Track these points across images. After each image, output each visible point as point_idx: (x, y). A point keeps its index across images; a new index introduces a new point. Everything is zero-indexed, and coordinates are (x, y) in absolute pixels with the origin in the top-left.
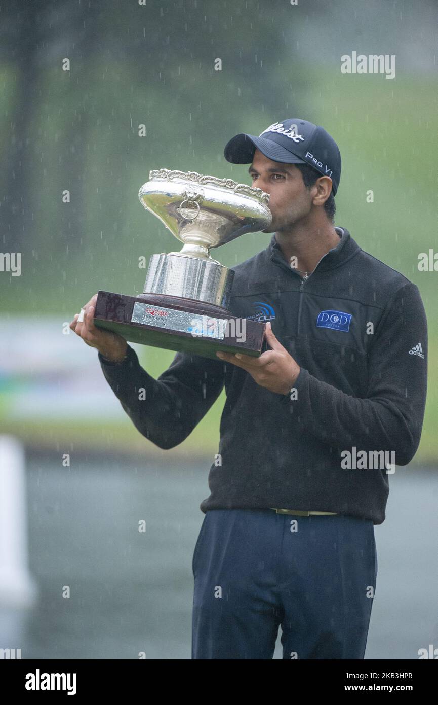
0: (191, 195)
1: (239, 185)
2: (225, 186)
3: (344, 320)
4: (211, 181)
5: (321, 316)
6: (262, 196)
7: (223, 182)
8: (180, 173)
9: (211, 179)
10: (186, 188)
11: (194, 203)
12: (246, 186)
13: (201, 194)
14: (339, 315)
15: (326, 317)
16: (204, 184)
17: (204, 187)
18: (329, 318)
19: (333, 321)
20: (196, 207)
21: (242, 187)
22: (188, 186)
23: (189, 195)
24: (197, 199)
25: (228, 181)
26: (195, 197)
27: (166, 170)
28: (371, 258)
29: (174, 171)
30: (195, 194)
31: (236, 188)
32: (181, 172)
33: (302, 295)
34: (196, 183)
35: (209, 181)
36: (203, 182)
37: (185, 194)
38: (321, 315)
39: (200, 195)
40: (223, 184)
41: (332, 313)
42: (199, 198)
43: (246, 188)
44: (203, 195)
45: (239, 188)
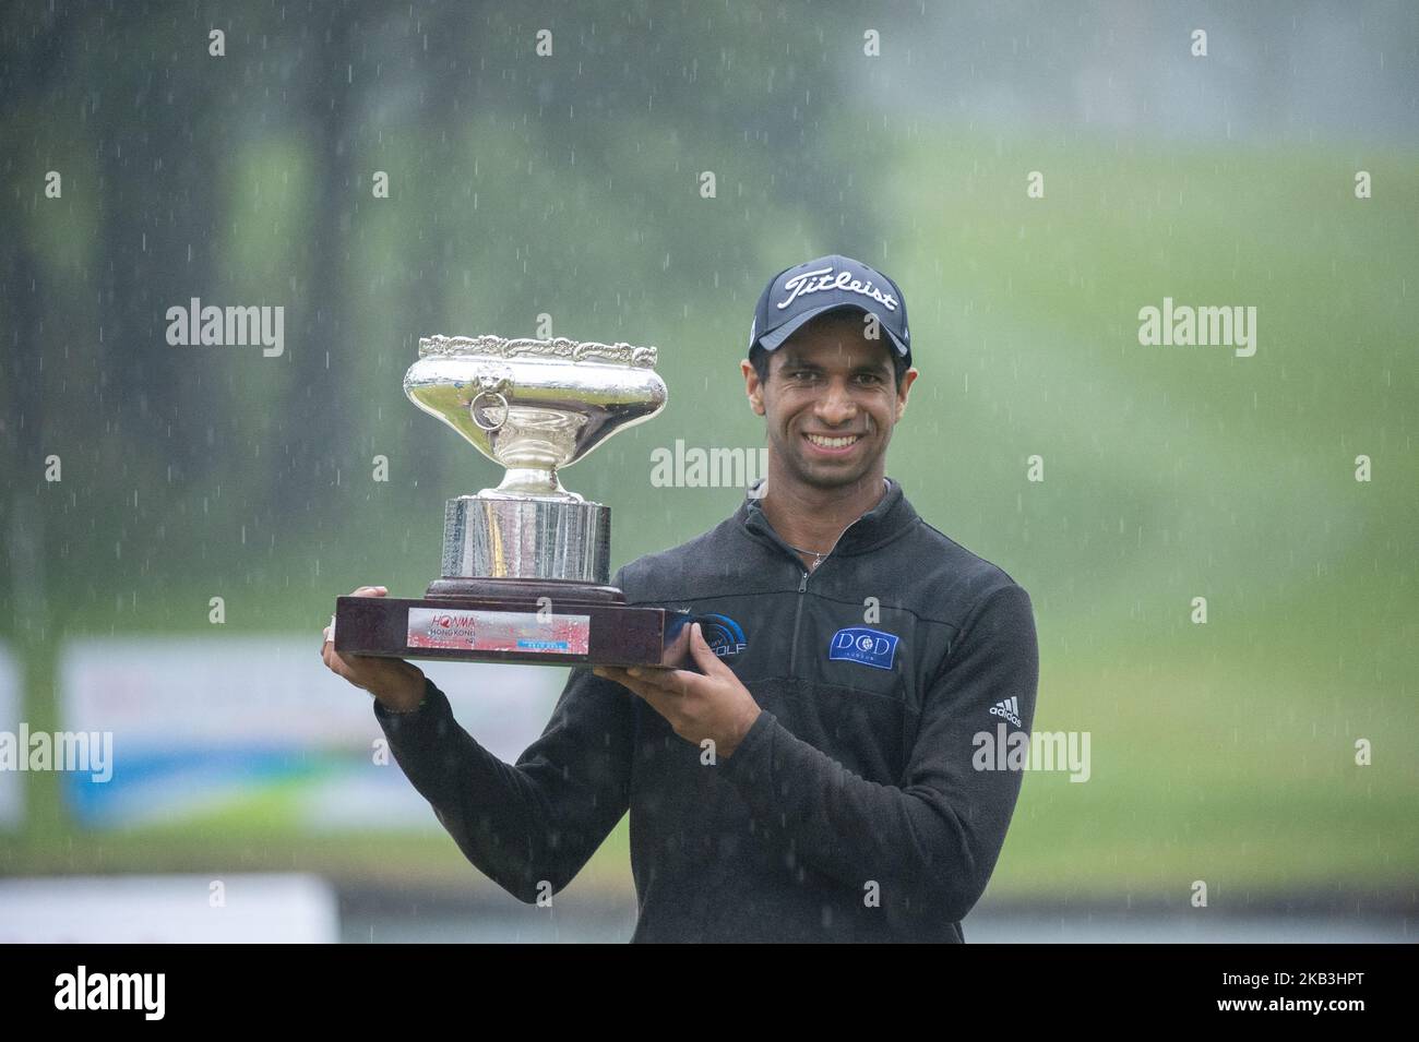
0: (488, 383)
1: (581, 346)
2: (553, 353)
3: (882, 646)
4: (525, 348)
5: (838, 638)
6: (634, 356)
7: (548, 346)
8: (464, 342)
9: (524, 345)
10: (479, 371)
11: (497, 397)
12: (596, 345)
13: (507, 377)
14: (873, 637)
15: (847, 639)
16: (512, 356)
17: (514, 363)
18: (854, 643)
19: (860, 645)
20: (502, 404)
21: (587, 349)
22: (481, 365)
23: (485, 384)
24: (500, 389)
25: (557, 343)
26: (495, 385)
27: (441, 337)
28: (940, 538)
29: (456, 338)
30: (495, 379)
31: (575, 353)
32: (468, 339)
33: (801, 599)
34: (497, 358)
35: (520, 349)
36: (508, 352)
37: (476, 382)
38: (839, 636)
39: (505, 381)
40: (547, 350)
41: (861, 633)
42: (504, 385)
43: (596, 349)
44: (512, 379)
45: (581, 351)
